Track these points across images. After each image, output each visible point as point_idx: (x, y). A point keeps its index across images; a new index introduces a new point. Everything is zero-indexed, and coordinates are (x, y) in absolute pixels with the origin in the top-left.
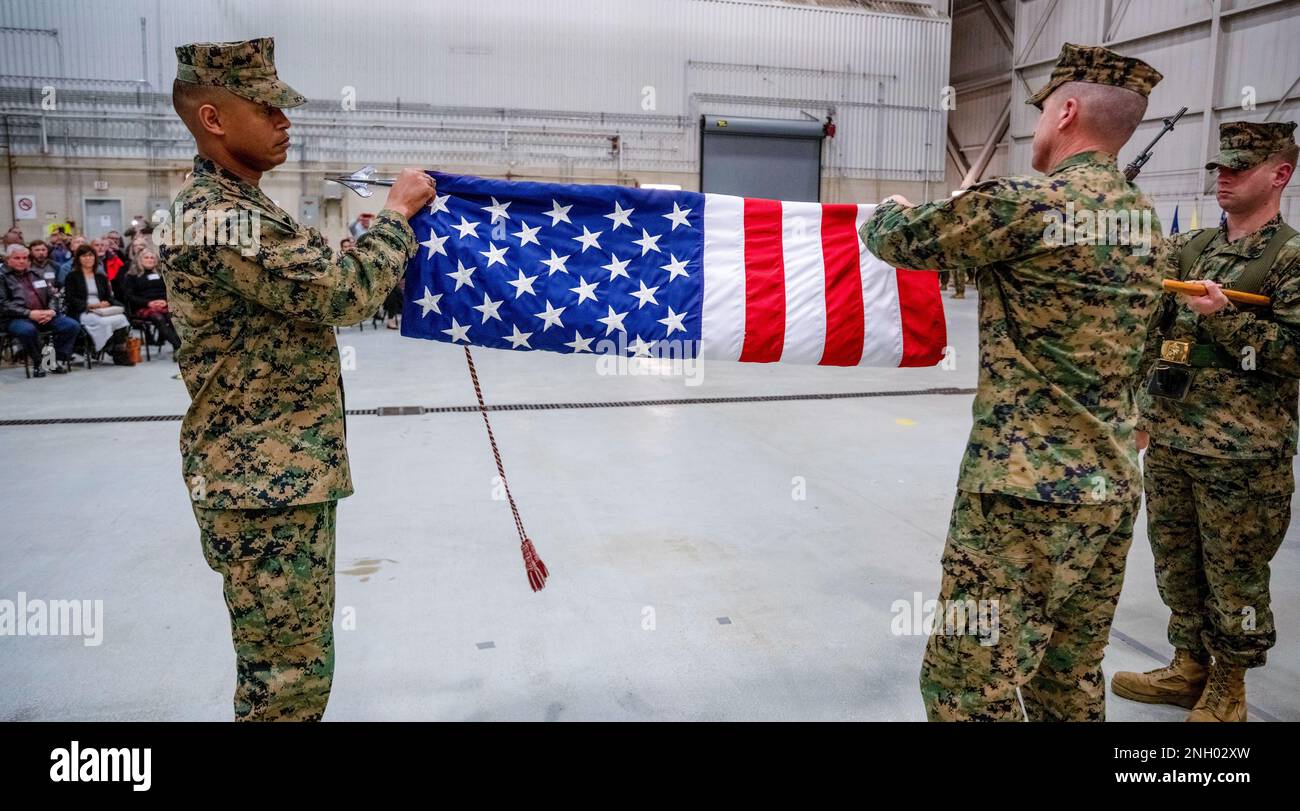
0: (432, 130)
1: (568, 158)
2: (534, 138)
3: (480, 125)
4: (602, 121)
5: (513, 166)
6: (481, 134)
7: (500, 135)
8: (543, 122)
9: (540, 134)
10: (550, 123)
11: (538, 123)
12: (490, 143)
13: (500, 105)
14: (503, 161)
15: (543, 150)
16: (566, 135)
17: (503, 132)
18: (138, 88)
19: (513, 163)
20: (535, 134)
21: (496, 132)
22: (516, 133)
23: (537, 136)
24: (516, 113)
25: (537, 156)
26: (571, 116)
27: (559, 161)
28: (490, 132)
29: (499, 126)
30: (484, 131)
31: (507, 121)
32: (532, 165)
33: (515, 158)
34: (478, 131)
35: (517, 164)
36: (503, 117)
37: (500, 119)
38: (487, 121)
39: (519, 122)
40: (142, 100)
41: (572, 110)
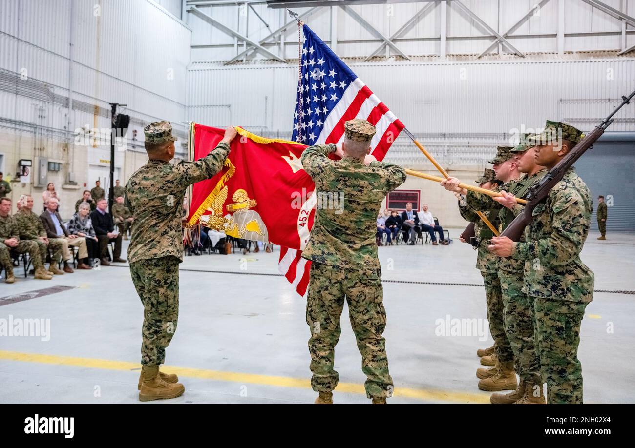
0: (405, 146)
1: (482, 160)
2: (463, 149)
3: (432, 143)
4: (504, 138)
5: (450, 165)
6: (432, 147)
7: (443, 147)
8: (468, 140)
9: (466, 147)
10: (472, 140)
11: (465, 140)
12: (437, 152)
13: (443, 131)
14: (444, 162)
15: (468, 156)
16: (481, 147)
17: (445, 146)
18: (262, 130)
19: (450, 163)
20: (463, 146)
21: (441, 146)
22: (452, 146)
23: (465, 148)
24: (452, 135)
25: (465, 159)
26: (485, 136)
27: (478, 162)
28: (437, 146)
29: (442, 143)
30: (434, 146)
31: (447, 140)
32: (461, 164)
33: (452, 161)
34: (430, 146)
35: (452, 164)
36: (445, 137)
37: (443, 138)
38: (436, 140)
39: (454, 140)
40: (263, 134)
41: (486, 132)
